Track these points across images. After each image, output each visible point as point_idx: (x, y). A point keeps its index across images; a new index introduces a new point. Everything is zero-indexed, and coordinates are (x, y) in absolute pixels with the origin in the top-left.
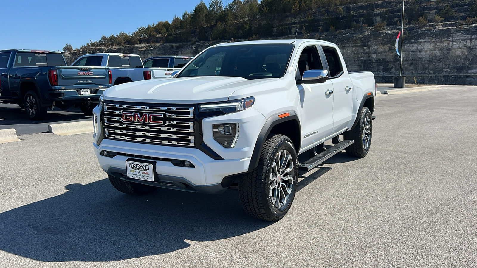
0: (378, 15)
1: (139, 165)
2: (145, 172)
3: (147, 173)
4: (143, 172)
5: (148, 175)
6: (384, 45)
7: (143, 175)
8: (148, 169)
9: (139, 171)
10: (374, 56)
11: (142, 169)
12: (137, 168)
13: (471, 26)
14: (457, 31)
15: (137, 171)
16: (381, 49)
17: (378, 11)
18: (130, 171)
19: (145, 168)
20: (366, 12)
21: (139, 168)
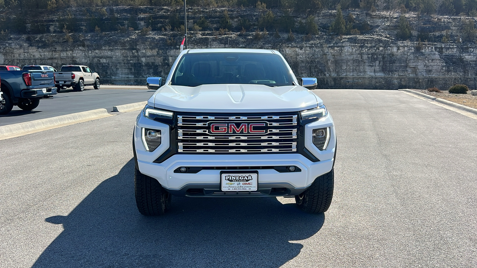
0: (142, 19)
1: (240, 177)
2: (247, 182)
3: (249, 184)
4: (244, 183)
5: (250, 186)
6: (152, 49)
7: (243, 186)
8: (251, 179)
9: (238, 183)
10: (143, 60)
11: (243, 180)
12: (237, 180)
13: (223, 36)
14: (214, 40)
15: (236, 183)
16: (149, 53)
17: (142, 16)
18: (227, 184)
19: (247, 179)
20: (130, 15)
21: (240, 180)
